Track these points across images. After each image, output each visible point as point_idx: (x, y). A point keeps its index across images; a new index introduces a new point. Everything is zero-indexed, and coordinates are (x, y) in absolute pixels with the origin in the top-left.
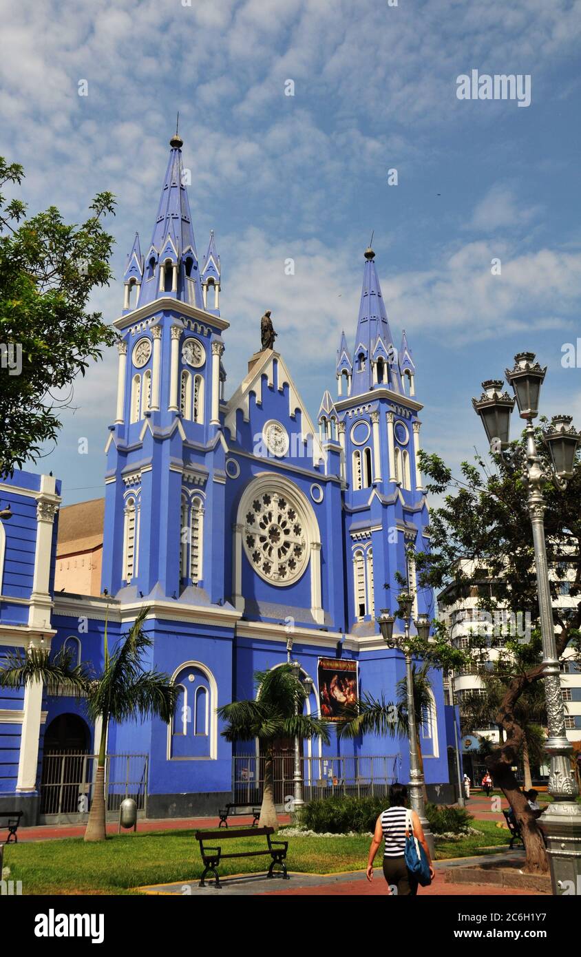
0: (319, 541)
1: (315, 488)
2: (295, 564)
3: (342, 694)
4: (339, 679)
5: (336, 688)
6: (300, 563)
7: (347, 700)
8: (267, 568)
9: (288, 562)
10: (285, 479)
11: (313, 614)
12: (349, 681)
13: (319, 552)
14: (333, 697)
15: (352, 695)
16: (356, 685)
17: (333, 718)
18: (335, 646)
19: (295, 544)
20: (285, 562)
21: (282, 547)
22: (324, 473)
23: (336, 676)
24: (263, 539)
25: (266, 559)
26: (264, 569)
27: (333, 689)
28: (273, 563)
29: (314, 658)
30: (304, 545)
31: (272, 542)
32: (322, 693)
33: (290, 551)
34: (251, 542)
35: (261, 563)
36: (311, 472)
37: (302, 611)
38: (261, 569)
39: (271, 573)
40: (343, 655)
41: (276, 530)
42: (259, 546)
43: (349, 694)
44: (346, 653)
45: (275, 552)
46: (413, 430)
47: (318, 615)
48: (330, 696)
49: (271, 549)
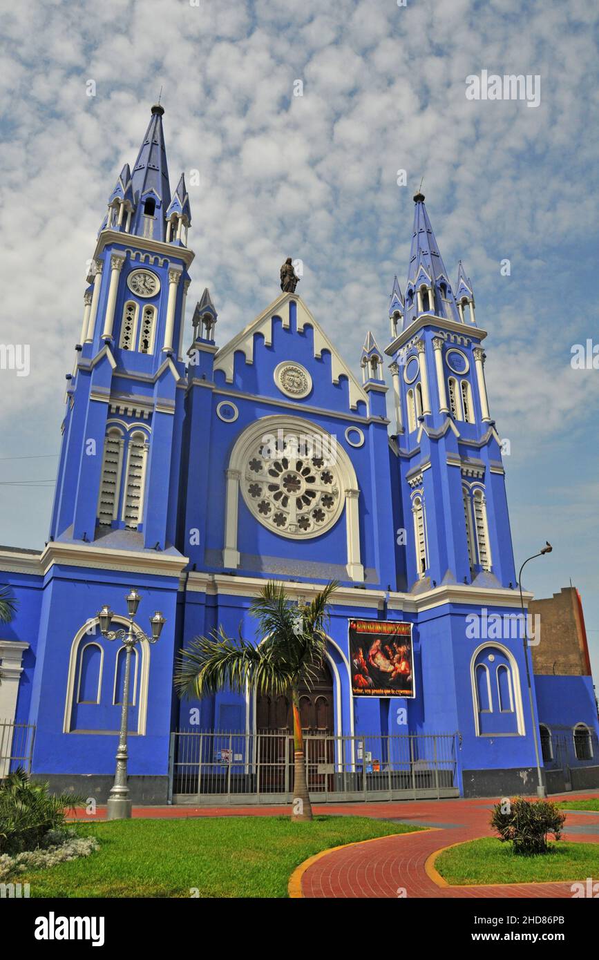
0: (356, 488)
1: (350, 432)
2: (324, 515)
3: (388, 662)
4: (383, 644)
5: (379, 655)
6: (330, 514)
7: (395, 669)
8: (280, 519)
9: (312, 513)
10: (304, 421)
11: (348, 570)
12: (399, 646)
13: (357, 501)
14: (373, 667)
15: (404, 664)
16: (410, 651)
17: (373, 692)
18: (375, 605)
19: (322, 492)
20: (308, 513)
21: (303, 497)
22: (365, 415)
23: (379, 641)
24: (273, 487)
25: (278, 509)
26: (275, 521)
27: (374, 657)
28: (288, 513)
29: (344, 620)
30: (336, 493)
31: (289, 491)
32: (355, 661)
33: (315, 502)
34: (255, 490)
35: (271, 514)
36: (345, 414)
37: (330, 568)
38: (271, 521)
39: (286, 525)
40: (389, 617)
41: (295, 477)
42: (267, 495)
43: (399, 662)
44: (394, 614)
45: (292, 502)
46: (474, 358)
47: (355, 571)
48: (369, 665)
49: (286, 498)
